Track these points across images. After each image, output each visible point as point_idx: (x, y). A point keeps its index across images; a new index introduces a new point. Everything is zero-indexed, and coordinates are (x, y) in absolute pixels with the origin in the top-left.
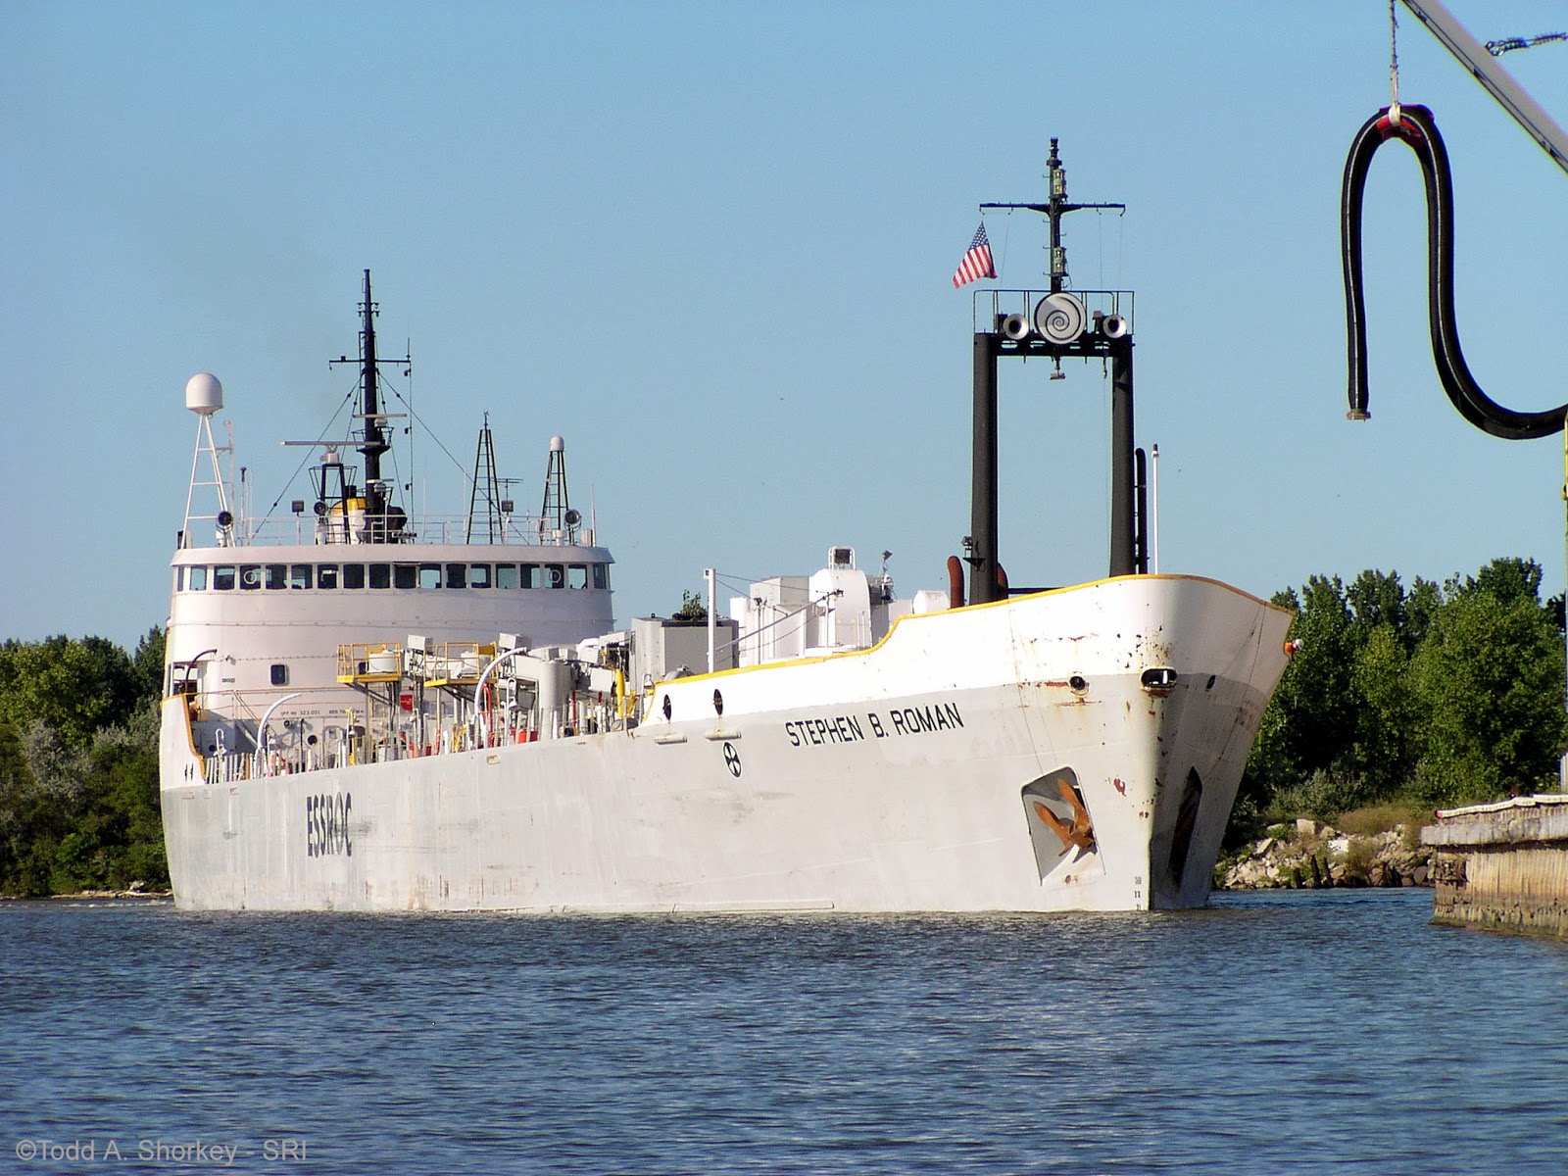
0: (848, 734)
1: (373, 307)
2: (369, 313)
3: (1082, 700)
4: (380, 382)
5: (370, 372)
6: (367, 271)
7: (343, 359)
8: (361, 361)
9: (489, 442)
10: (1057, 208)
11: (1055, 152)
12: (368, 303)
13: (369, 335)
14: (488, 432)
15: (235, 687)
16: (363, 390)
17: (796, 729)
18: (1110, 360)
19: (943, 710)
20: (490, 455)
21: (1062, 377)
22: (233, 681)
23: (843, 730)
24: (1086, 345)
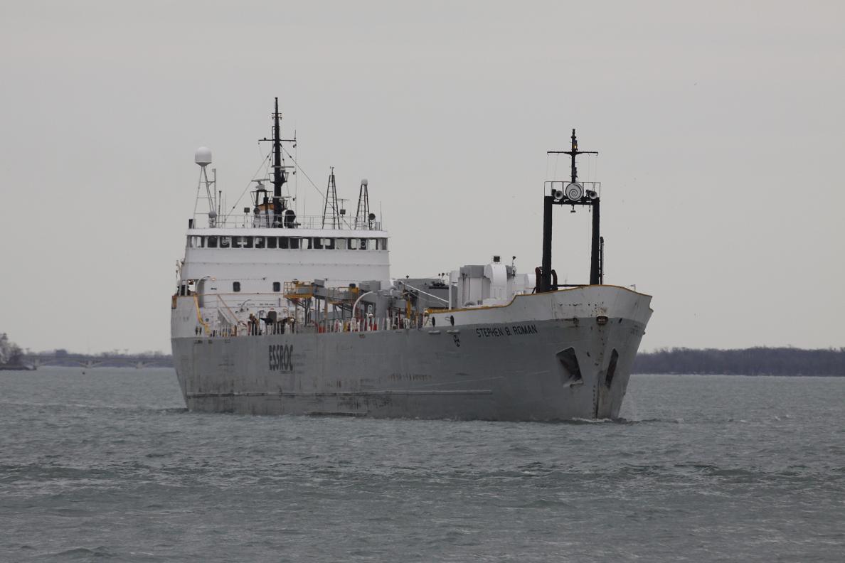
0: (498, 334)
1: (279, 115)
2: (277, 118)
3: (577, 326)
4: (282, 150)
5: (277, 145)
6: (276, 98)
7: (265, 139)
8: (273, 140)
9: (333, 181)
10: (574, 153)
11: (574, 133)
12: (277, 113)
13: (277, 128)
14: (333, 176)
15: (217, 292)
16: (274, 154)
17: (480, 331)
18: (592, 206)
19: (530, 327)
20: (334, 186)
21: (575, 211)
22: (215, 289)
23: (496, 332)
24: (583, 201)
